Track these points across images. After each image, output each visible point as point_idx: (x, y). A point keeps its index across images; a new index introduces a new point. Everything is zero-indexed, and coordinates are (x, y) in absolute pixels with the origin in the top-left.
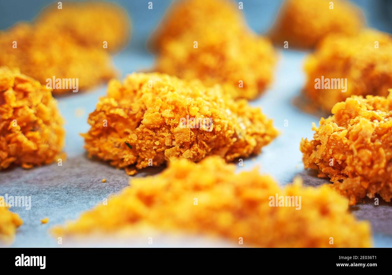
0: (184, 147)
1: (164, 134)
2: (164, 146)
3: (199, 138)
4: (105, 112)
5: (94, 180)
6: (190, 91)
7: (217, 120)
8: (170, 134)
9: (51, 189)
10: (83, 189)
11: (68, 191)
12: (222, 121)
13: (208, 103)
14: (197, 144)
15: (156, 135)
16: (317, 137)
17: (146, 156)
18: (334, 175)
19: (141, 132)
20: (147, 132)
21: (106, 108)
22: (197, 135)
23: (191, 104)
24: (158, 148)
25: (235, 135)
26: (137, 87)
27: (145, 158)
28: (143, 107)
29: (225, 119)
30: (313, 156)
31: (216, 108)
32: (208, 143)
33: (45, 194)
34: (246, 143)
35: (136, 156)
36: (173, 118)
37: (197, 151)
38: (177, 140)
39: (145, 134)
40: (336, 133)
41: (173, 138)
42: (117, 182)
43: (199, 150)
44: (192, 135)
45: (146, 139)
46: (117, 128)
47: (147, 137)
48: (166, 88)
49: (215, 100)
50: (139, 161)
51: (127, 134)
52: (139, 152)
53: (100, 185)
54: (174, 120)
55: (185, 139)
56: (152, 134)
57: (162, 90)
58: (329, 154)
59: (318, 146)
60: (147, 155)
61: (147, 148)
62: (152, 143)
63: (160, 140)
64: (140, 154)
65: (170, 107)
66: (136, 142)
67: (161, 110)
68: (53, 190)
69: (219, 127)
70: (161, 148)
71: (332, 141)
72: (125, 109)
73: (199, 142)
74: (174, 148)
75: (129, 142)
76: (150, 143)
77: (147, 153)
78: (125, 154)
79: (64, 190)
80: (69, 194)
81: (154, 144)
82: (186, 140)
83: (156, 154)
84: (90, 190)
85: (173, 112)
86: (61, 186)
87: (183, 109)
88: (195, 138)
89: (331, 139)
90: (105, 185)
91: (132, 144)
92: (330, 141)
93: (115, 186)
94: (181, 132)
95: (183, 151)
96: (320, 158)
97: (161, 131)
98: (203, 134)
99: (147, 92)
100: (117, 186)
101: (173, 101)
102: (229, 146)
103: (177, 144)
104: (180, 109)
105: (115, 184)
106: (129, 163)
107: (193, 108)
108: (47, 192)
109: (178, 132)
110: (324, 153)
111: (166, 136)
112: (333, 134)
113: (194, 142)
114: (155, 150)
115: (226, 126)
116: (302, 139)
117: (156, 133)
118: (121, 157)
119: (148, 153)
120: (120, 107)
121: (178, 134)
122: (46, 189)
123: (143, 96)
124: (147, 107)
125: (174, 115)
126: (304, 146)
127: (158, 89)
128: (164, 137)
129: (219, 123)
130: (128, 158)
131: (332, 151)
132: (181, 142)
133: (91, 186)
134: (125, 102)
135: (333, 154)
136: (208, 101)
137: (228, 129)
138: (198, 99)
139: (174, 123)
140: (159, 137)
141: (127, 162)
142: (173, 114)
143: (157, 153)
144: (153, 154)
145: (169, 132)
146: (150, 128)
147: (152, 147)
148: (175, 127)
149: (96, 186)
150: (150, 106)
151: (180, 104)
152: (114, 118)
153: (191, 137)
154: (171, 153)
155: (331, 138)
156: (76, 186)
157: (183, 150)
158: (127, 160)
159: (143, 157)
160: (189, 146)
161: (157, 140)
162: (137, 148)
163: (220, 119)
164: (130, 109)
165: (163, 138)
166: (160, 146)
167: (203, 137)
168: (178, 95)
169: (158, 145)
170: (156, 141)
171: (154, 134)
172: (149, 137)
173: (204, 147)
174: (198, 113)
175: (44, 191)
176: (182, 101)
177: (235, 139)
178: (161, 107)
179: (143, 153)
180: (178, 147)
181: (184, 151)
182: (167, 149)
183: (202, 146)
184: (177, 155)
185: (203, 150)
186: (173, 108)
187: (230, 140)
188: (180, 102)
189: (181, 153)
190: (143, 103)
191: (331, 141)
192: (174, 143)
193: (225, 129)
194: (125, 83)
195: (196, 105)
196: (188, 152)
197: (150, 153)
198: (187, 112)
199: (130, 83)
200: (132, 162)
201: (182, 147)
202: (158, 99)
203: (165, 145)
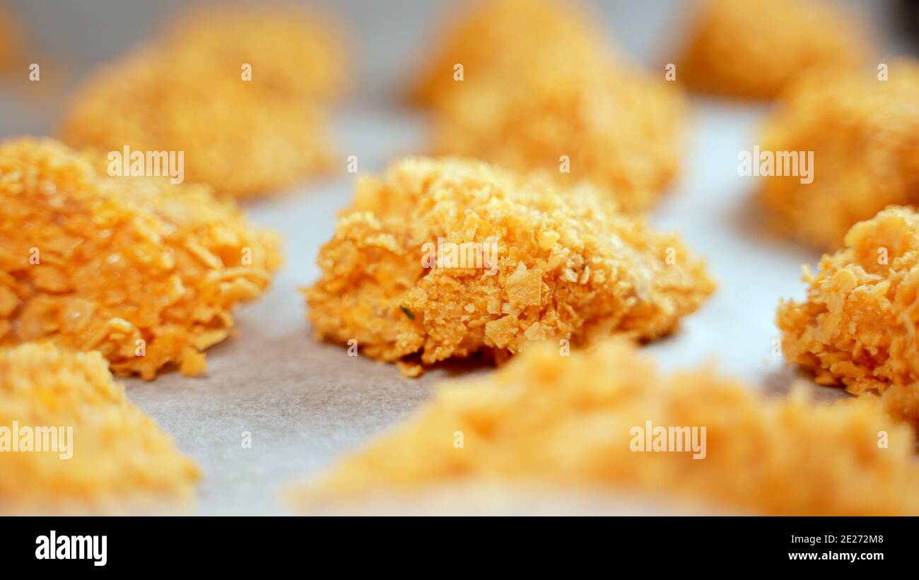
0: (526, 317)
1: (485, 289)
2: (484, 315)
3: (559, 297)
4: (354, 241)
5: (334, 387)
6: (536, 197)
7: (596, 260)
8: (497, 290)
9: (246, 405)
10: (313, 405)
11: (282, 410)
12: (608, 262)
13: (575, 223)
14: (556, 309)
15: (467, 292)
16: (817, 296)
17: (446, 336)
18: (858, 380)
19: (434, 285)
20: (448, 285)
21: (358, 234)
22: (555, 292)
23: (541, 225)
24: (472, 319)
25: (632, 293)
26: (417, 188)
27: (444, 339)
28: (436, 229)
29: (612, 257)
30: (808, 337)
31: (591, 233)
32: (578, 309)
33: (235, 415)
34: (655, 310)
35: (422, 336)
36: (506, 255)
37: (555, 324)
38: (513, 302)
39: (443, 289)
40: (863, 288)
41: (505, 298)
42: (384, 392)
43: (560, 325)
44: (544, 290)
45: (446, 299)
46: (379, 276)
47: (448, 294)
48: (486, 190)
49: (588, 216)
50: (428, 346)
51: (401, 288)
52: (430, 327)
53: (349, 397)
54: (508, 259)
55: (531, 300)
56: (459, 289)
57: (477, 193)
58: (848, 333)
59: (821, 317)
60: (448, 334)
61: (448, 318)
62: (459, 308)
63: (476, 302)
64: (432, 330)
65: (498, 232)
66: (425, 306)
67: (478, 238)
68: (252, 407)
69: (601, 274)
70: (477, 318)
71: (854, 306)
72: (397, 236)
73: (559, 307)
74: (505, 319)
75: (408, 305)
76: (454, 309)
77: (448, 330)
78: (399, 332)
79: (276, 408)
80: (286, 417)
81: (464, 309)
82: (532, 302)
83: (467, 333)
84: (329, 408)
85: (503, 242)
86: (266, 399)
87: (525, 235)
88: (552, 297)
89: (853, 300)
90: (360, 398)
91: (415, 310)
92: (850, 305)
93: (381, 399)
94: (520, 285)
95: (526, 326)
96: (824, 342)
97: (478, 282)
98: (566, 290)
99: (444, 198)
100: (387, 400)
101: (503, 220)
102: (619, 314)
103: (512, 311)
104: (517, 236)
105: (381, 396)
106: (408, 351)
107: (546, 234)
108: (239, 411)
109: (514, 285)
110: (838, 332)
111: (489, 294)
112: (858, 289)
113: (547, 306)
114: (466, 323)
115: (615, 272)
116: (782, 300)
117: (468, 286)
118: (389, 338)
119: (449, 328)
120: (385, 231)
121: (514, 290)
122: (236, 405)
123: (437, 208)
124: (447, 231)
125: (508, 248)
126: (787, 315)
127: (467, 193)
128: (486, 294)
129: (601, 266)
130: (406, 339)
131: (857, 327)
132: (522, 307)
133: (329, 398)
134: (394, 220)
135: (857, 332)
136: (574, 217)
137: (619, 279)
138: (556, 214)
139: (507, 265)
140: (473, 295)
141: (404, 348)
142: (505, 245)
143: (470, 329)
144: (462, 332)
145: (494, 285)
146: (455, 276)
147: (459, 316)
148: (508, 275)
149: (341, 401)
150: (452, 229)
151: (517, 224)
152: (373, 254)
153: (543, 295)
154: (499, 329)
155: (852, 298)
156: (298, 400)
157: (525, 324)
158: (404, 344)
159: (438, 338)
160: (539, 316)
161: (470, 301)
162: (427, 318)
163: (602, 256)
164: (409, 235)
165: (482, 296)
166: (476, 315)
167: (568, 295)
168: (513, 206)
169: (472, 314)
170: (466, 304)
171: (462, 288)
172: (453, 295)
173: (569, 316)
174: (557, 244)
175: (234, 409)
176: (522, 219)
177: (632, 301)
178: (478, 232)
179: (439, 329)
180: (515, 317)
181: (529, 326)
182: (491, 320)
183: (566, 314)
184: (512, 333)
185: (567, 324)
186: (505, 232)
187: (622, 302)
188: (517, 221)
189: (521, 331)
190: (436, 222)
191: (852, 306)
192: (507, 308)
193: (613, 278)
194: (390, 178)
195: (552, 228)
196: (536, 329)
197: (455, 330)
198: (534, 242)
199: (402, 179)
200: (415, 349)
201: (522, 317)
202: (470, 213)
203: (486, 313)
